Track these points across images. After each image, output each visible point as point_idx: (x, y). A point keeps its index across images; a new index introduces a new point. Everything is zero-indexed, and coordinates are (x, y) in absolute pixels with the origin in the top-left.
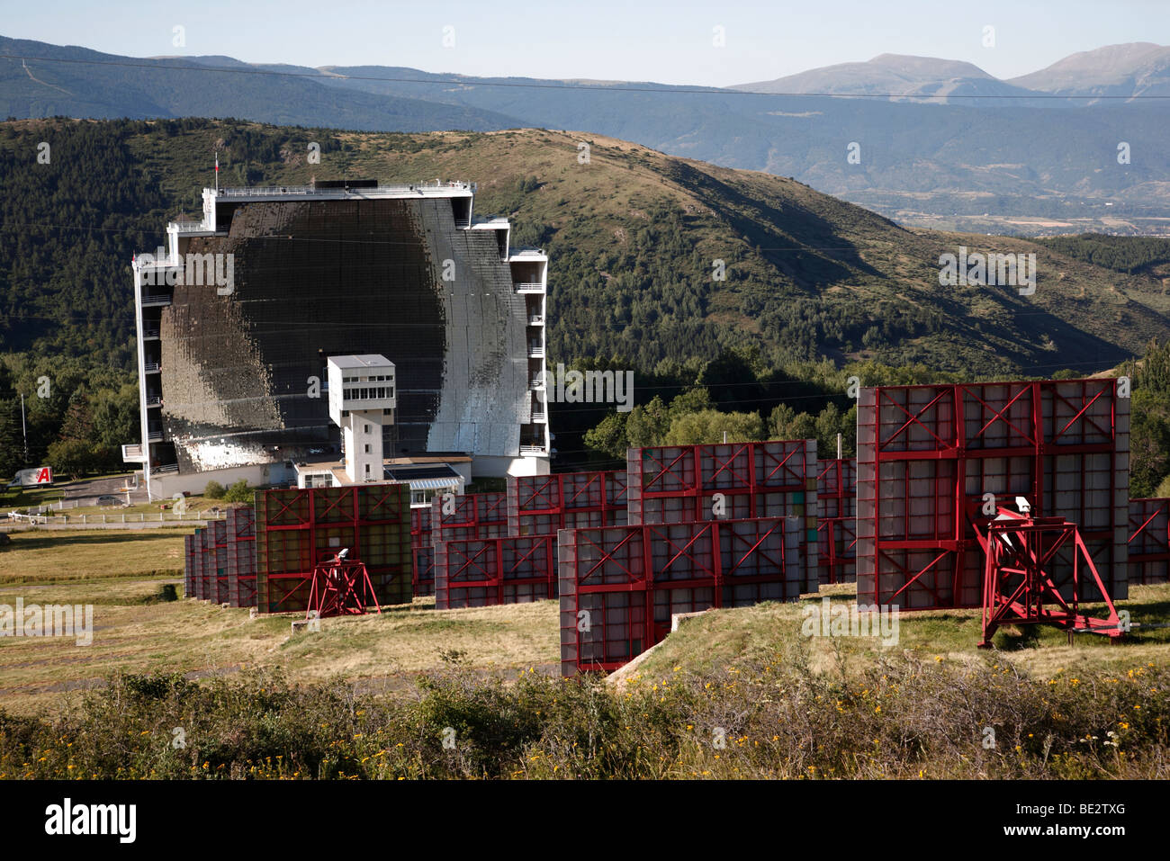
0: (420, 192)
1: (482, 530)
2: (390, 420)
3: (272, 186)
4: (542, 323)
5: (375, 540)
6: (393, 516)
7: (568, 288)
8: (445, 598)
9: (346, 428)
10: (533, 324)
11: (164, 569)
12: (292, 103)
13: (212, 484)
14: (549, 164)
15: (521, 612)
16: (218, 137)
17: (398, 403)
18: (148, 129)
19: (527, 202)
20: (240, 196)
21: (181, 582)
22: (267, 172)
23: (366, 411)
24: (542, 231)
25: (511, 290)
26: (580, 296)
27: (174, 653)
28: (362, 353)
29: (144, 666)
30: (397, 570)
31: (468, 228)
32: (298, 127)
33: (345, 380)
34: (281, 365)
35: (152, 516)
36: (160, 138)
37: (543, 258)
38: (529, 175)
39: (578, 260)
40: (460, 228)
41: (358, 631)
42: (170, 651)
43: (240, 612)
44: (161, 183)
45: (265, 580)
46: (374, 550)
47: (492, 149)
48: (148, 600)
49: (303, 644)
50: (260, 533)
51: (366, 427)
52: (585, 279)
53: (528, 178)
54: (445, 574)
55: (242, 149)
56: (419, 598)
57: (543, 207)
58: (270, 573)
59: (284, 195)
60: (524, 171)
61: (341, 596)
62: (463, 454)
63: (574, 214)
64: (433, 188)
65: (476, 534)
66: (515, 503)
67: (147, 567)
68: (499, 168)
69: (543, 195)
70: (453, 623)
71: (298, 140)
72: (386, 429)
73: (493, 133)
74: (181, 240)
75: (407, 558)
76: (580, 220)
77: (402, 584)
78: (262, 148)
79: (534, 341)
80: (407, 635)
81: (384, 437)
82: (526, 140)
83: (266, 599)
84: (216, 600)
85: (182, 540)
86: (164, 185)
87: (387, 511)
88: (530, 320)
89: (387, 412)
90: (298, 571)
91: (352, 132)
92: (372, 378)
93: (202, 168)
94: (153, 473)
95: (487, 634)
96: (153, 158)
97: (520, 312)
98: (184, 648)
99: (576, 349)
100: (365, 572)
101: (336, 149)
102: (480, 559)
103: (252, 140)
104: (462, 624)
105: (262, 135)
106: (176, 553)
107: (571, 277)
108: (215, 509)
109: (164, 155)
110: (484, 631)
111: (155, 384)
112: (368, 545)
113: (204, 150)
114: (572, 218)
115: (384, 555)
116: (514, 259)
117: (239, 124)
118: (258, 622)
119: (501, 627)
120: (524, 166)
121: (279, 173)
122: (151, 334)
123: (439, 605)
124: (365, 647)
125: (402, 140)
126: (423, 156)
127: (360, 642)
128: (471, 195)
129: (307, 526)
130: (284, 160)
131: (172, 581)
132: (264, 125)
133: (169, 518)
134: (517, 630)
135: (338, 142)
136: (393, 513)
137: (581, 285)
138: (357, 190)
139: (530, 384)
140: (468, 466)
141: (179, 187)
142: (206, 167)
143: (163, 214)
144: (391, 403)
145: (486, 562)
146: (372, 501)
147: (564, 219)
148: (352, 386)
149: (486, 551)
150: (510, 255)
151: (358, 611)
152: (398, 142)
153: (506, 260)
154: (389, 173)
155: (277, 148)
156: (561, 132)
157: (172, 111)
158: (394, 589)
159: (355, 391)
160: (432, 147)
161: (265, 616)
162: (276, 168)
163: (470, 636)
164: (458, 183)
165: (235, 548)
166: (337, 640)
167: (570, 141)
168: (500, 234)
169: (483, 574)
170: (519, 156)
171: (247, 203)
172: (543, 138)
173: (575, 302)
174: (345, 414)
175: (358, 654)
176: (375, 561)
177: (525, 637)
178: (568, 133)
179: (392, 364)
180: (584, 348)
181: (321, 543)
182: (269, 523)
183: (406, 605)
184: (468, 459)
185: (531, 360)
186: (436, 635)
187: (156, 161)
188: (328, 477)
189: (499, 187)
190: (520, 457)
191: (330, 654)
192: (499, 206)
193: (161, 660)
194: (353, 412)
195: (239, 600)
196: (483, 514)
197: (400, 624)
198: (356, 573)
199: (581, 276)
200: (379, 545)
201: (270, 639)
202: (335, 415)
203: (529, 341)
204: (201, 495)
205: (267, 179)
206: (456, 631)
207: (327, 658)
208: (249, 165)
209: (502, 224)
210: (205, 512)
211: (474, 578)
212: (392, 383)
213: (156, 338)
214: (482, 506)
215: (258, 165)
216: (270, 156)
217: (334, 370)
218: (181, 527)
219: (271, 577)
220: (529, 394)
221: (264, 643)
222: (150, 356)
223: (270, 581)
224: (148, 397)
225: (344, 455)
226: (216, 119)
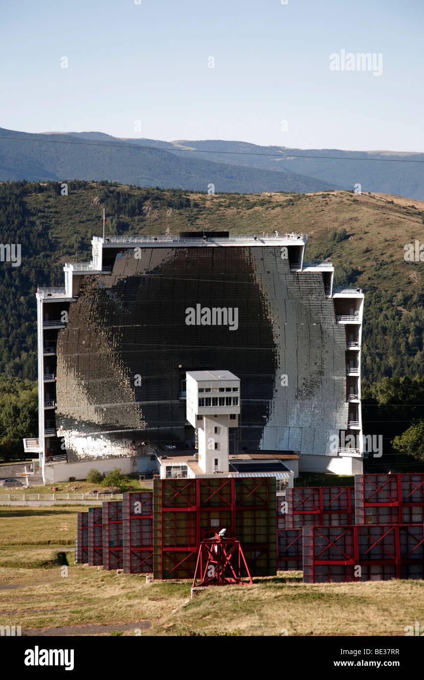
0: (263, 241)
1: (326, 517)
2: (235, 424)
3: (136, 235)
4: (358, 348)
5: (248, 522)
6: (262, 504)
7: (370, 319)
8: (311, 573)
9: (200, 430)
10: (351, 348)
11: (57, 539)
12: (150, 170)
13: (93, 471)
14: (356, 219)
15: (378, 588)
16: (95, 196)
17: (242, 410)
18: (41, 189)
19: (338, 250)
20: (122, 243)
21: (72, 552)
22: (132, 223)
23: (216, 416)
24: (350, 273)
25: (334, 321)
26: (380, 326)
27: (89, 610)
28: (213, 369)
29: (66, 619)
30: (265, 548)
31: (300, 270)
32: (158, 189)
33: (200, 390)
34: (149, 377)
35: (47, 496)
36: (50, 197)
37: (360, 295)
38: (340, 228)
39: (379, 297)
40: (293, 270)
41: (246, 598)
42: (86, 608)
43: (132, 577)
44: (50, 231)
45: (160, 552)
46: (247, 531)
47: (311, 207)
48: (45, 564)
49: (202, 607)
50: (157, 513)
51: (216, 428)
52: (384, 312)
53: (339, 230)
54: (311, 553)
55: (113, 206)
56: (281, 572)
57: (351, 254)
58: (164, 546)
59: (155, 243)
60: (336, 225)
61: (221, 568)
62: (291, 453)
63: (376, 260)
64: (272, 239)
65: (321, 521)
66: (362, 497)
67: (44, 538)
68: (316, 222)
69: (351, 244)
70: (323, 595)
71: (157, 198)
72: (231, 431)
73: (312, 194)
74: (75, 277)
75: (274, 538)
76: (381, 264)
77: (268, 560)
78: (129, 205)
79: (352, 362)
80: (286, 603)
81: (230, 437)
82: (338, 200)
83: (160, 568)
84: (108, 567)
85: (76, 516)
86: (52, 233)
87: (257, 499)
88: (348, 345)
89: (233, 417)
90: (185, 546)
91: (199, 193)
92: (222, 390)
93: (82, 220)
94: (47, 461)
95: (352, 606)
96: (44, 212)
97: (341, 338)
98: (96, 606)
99: (376, 369)
100: (240, 549)
101: (186, 206)
102: (340, 542)
103: (121, 199)
104: (330, 596)
105: (129, 195)
106: (68, 527)
107: (372, 310)
108: (95, 492)
109: (53, 210)
110: (349, 603)
111: (51, 391)
112: (242, 527)
113: (84, 205)
114: (374, 263)
115: (255, 535)
116: (337, 296)
117: (111, 185)
118: (154, 586)
119: (362, 601)
120: (336, 220)
121: (142, 224)
122: (49, 351)
123: (306, 579)
124: (253, 612)
125: (239, 199)
126: (256, 212)
127: (248, 608)
128: (303, 244)
129: (194, 509)
130: (146, 214)
131: (64, 549)
132: (131, 187)
133: (59, 498)
134: (375, 603)
135: (188, 200)
136: (262, 501)
137: (381, 317)
138: (213, 239)
139: (348, 398)
140: (296, 463)
141: (63, 235)
142: (84, 219)
143: (50, 256)
144: (236, 410)
145: (345, 545)
146: (245, 491)
147: (368, 264)
148: (206, 395)
149: (345, 536)
150: (334, 292)
151: (233, 580)
152: (235, 200)
153: (330, 296)
154: (228, 225)
155: (140, 204)
156: (367, 193)
157: (57, 175)
158: (261, 564)
159: (208, 400)
160: (262, 205)
161: (160, 581)
162: (139, 221)
163: (338, 607)
164: (293, 235)
165: (128, 524)
166: (229, 604)
167: (374, 201)
168: (326, 275)
169: (342, 555)
170: (333, 213)
171: (126, 249)
172: (352, 199)
173: (376, 331)
174: (199, 418)
175: (248, 617)
176: (247, 539)
177: (384, 610)
178: (373, 194)
179: (238, 379)
180: (383, 368)
181: (205, 523)
182: (164, 506)
183: (271, 577)
184: (296, 456)
185: (348, 377)
186: (309, 605)
187: (46, 214)
188: (185, 468)
189: (315, 237)
190: (338, 457)
191: (225, 616)
192: (315, 252)
193: (79, 615)
194: (207, 416)
195: (131, 567)
196: (327, 504)
197: (279, 593)
198: (233, 549)
199: (381, 310)
200: (251, 527)
201: (164, 601)
202: (191, 419)
203: (348, 362)
204: (84, 480)
205: (132, 229)
206: (326, 602)
207: (223, 619)
208: (118, 218)
209: (328, 267)
210: (87, 494)
211: (335, 558)
212: (237, 394)
213: (53, 354)
214: (326, 497)
215: (125, 218)
216: (135, 211)
217: (192, 382)
218: (69, 506)
219: (165, 549)
220: (347, 405)
221: (159, 604)
222: (48, 368)
223: (164, 553)
224: (45, 400)
225: (197, 451)
226: (93, 182)
